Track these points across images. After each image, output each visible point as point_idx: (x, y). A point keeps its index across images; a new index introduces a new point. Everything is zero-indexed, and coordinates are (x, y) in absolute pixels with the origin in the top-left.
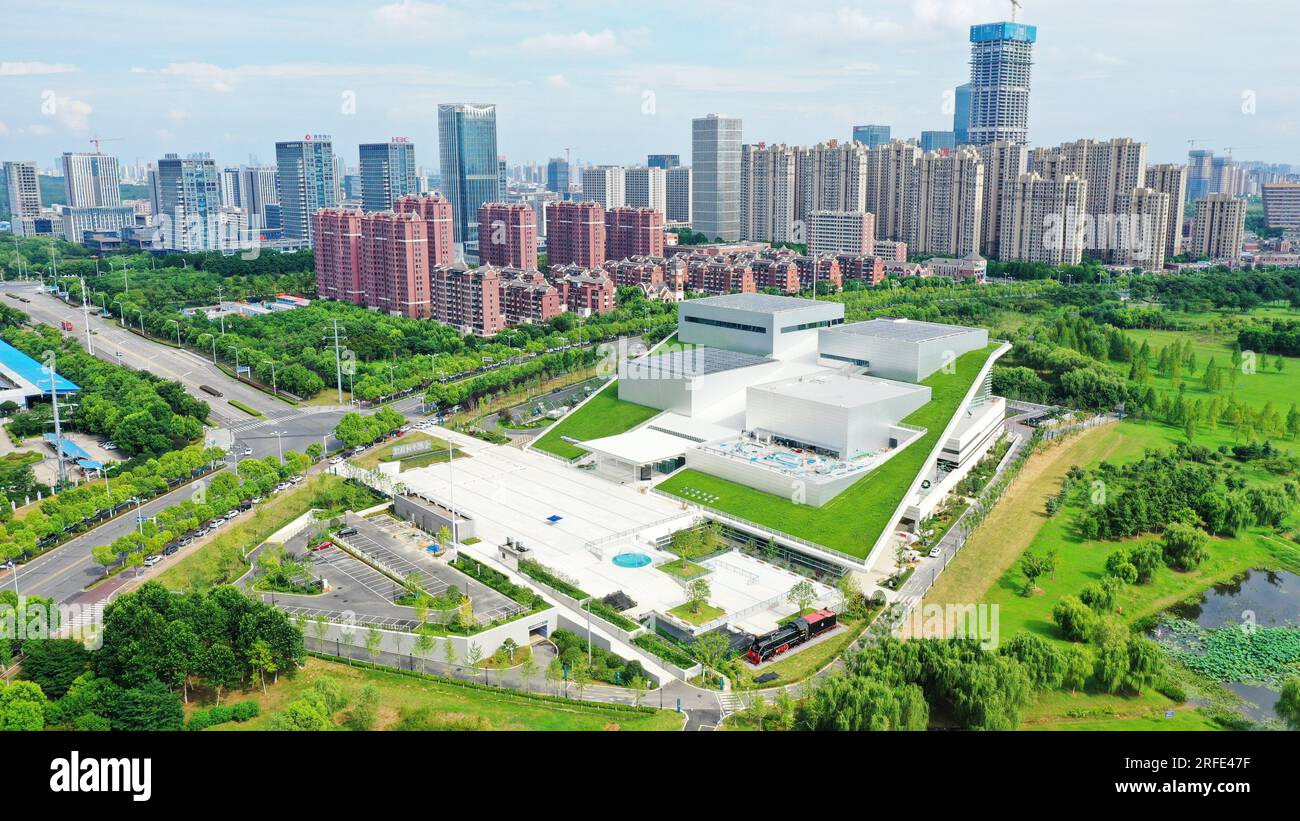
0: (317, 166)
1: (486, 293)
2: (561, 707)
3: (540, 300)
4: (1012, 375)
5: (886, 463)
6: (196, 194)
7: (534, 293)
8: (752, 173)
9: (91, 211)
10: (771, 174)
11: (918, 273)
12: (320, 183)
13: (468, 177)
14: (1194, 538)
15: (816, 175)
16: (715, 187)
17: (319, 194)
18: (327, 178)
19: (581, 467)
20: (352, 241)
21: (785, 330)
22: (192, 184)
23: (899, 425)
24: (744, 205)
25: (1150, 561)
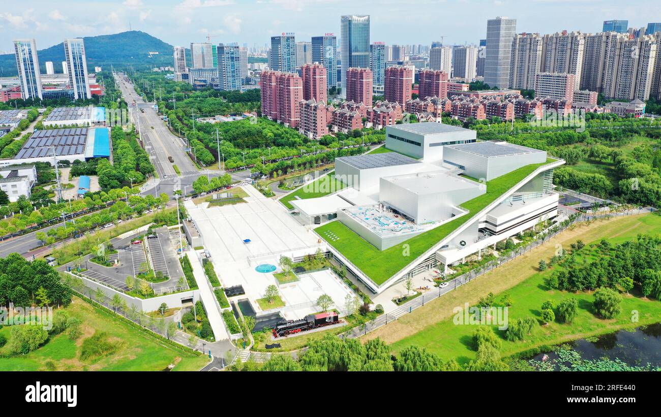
0: (287, 48)
1: (318, 116)
2: (162, 344)
3: (351, 120)
4: (589, 179)
5: (433, 229)
6: (230, 63)
7: (349, 116)
8: (517, 50)
9: (199, 70)
10: (528, 51)
11: (596, 111)
12: (288, 57)
13: (353, 54)
14: (610, 299)
15: (553, 51)
16: (497, 58)
17: (288, 62)
18: (292, 54)
19: (294, 213)
20: (273, 87)
21: (431, 145)
22: (229, 58)
23: (457, 207)
24: (512, 69)
25: (567, 310)
